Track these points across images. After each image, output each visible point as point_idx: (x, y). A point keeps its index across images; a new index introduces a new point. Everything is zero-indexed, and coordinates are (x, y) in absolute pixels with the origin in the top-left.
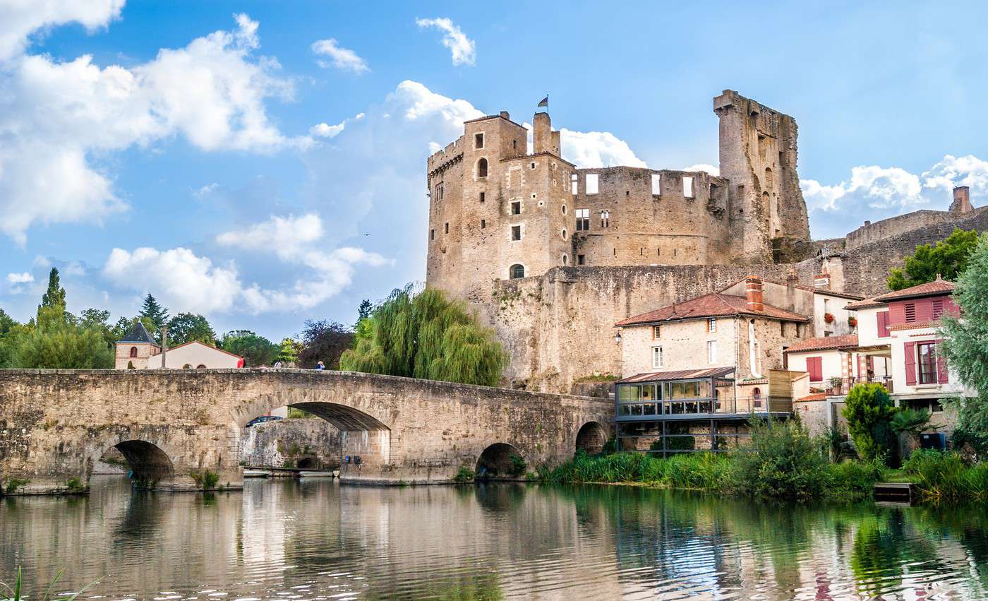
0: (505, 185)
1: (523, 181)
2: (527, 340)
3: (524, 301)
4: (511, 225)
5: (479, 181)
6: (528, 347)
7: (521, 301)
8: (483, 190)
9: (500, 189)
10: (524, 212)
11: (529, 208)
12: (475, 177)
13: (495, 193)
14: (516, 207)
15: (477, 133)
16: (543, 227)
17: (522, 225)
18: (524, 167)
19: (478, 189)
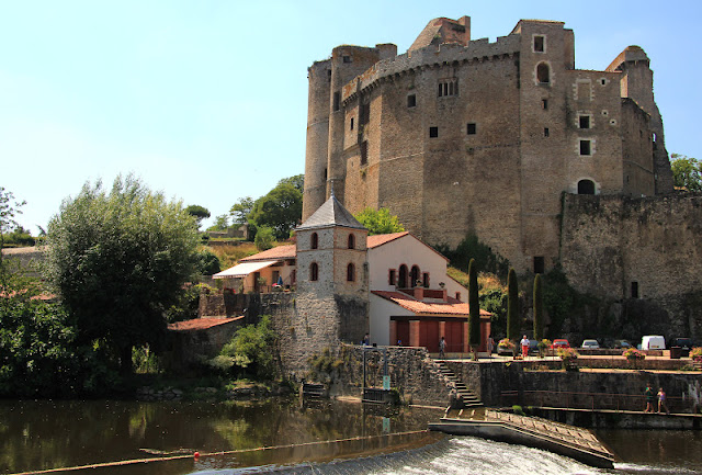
0: (572, 95)
1: (592, 96)
2: (615, 258)
3: (608, 218)
4: (580, 139)
5: (540, 85)
6: (617, 266)
7: (604, 219)
8: (546, 96)
9: (566, 99)
10: (595, 128)
11: (599, 124)
12: (536, 81)
13: (560, 102)
14: (584, 122)
15: (537, 35)
16: (616, 147)
17: (593, 141)
18: (594, 82)
19: (539, 94)
